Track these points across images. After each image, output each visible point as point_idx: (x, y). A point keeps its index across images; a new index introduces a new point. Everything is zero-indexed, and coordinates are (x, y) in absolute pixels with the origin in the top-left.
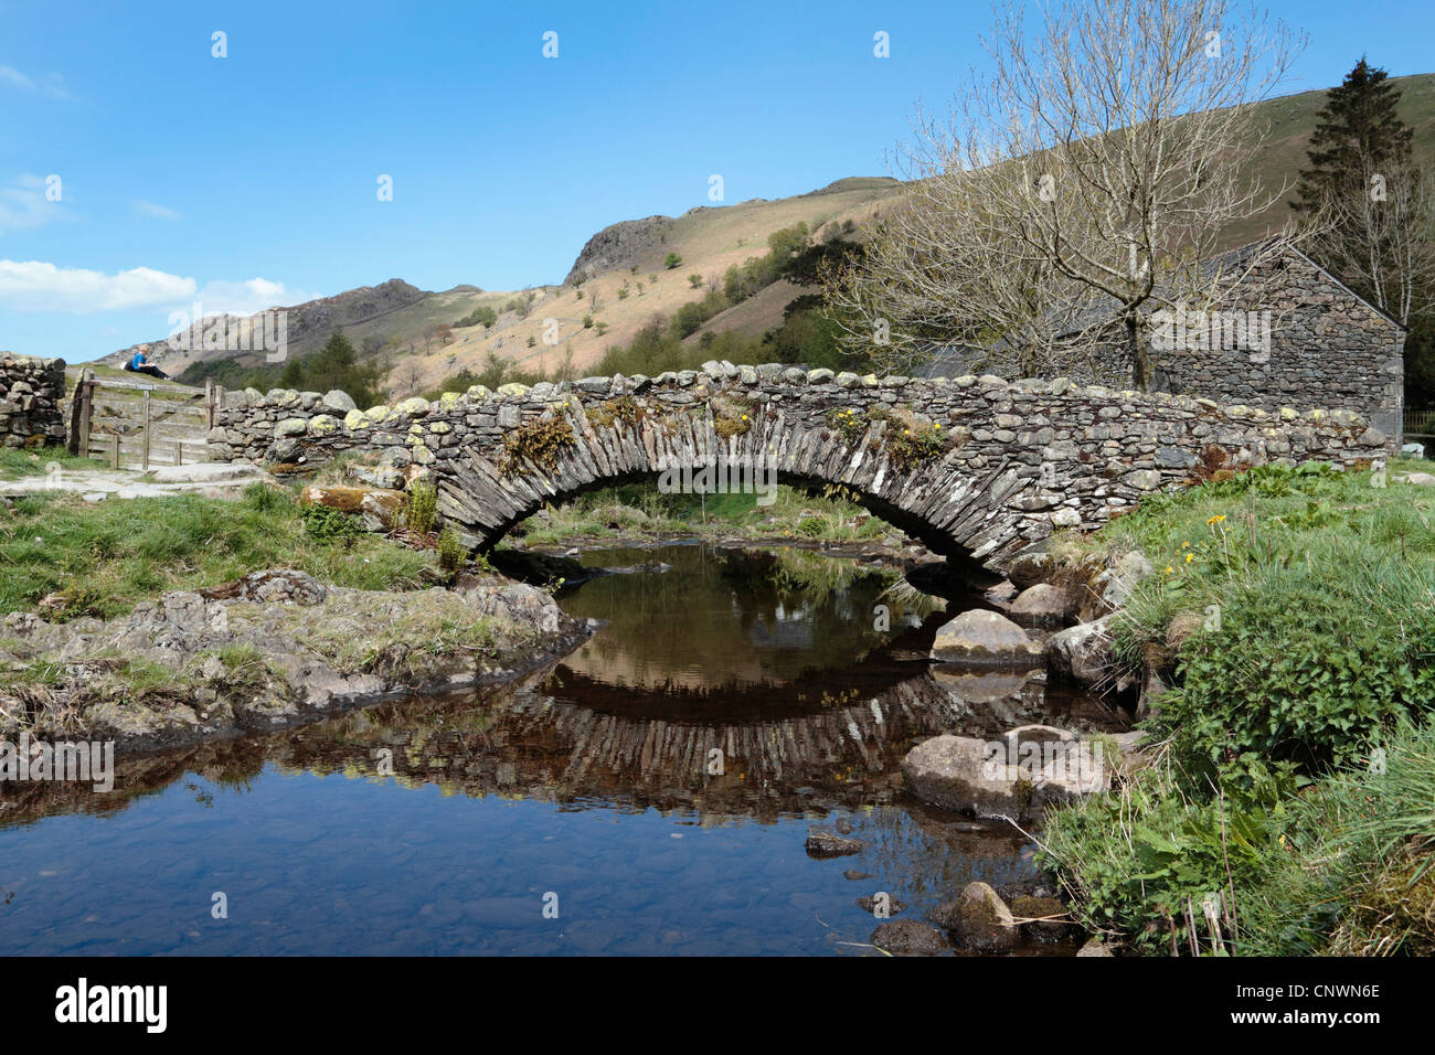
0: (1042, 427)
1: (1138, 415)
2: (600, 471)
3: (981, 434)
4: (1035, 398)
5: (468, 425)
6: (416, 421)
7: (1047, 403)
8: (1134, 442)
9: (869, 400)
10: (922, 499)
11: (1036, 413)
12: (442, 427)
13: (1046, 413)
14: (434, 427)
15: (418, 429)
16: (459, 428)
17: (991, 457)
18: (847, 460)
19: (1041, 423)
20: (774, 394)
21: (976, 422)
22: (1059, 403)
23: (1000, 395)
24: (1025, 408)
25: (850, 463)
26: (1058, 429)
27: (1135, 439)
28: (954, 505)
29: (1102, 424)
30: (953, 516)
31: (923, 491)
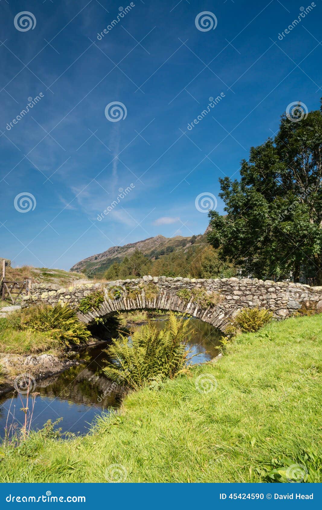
0: (248, 295)
1: (281, 290)
2: (111, 309)
3: (229, 297)
4: (247, 285)
5: (76, 296)
6: (61, 295)
7: (251, 287)
8: (280, 300)
9: (192, 287)
10: (210, 318)
11: (247, 290)
12: (68, 297)
13: (250, 290)
14: (66, 297)
15: (62, 297)
16: (73, 297)
17: (232, 305)
18: (185, 306)
19: (249, 294)
20: (163, 285)
21: (227, 293)
22: (254, 287)
23: (235, 284)
24: (243, 288)
25: (187, 307)
26: (254, 295)
27: (280, 299)
28: (220, 320)
29: (269, 294)
30: (220, 324)
31: (210, 316)
